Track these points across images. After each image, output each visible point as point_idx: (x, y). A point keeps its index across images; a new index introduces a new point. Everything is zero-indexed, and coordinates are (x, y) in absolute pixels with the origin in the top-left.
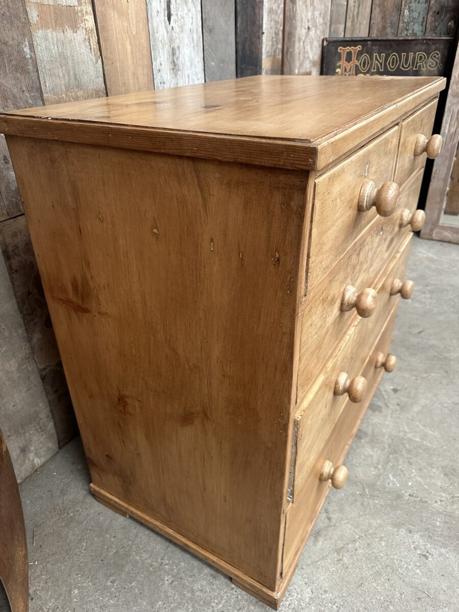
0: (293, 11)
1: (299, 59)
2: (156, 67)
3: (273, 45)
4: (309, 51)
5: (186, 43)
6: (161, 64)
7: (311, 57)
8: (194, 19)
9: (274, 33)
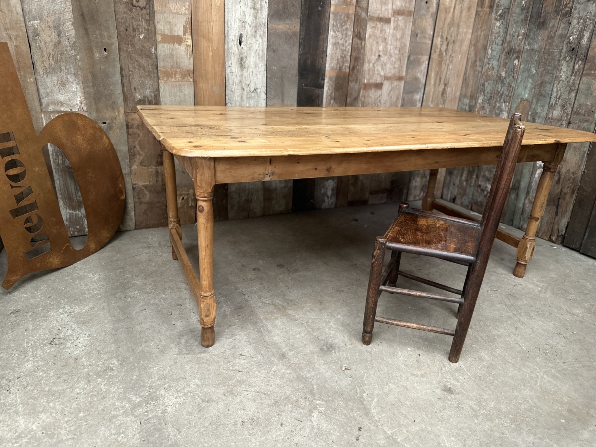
0: (361, 44)
1: (369, 74)
2: (228, 64)
3: (338, 63)
4: (380, 69)
5: (252, 56)
6: (232, 64)
7: (382, 74)
8: (260, 45)
9: (339, 56)
